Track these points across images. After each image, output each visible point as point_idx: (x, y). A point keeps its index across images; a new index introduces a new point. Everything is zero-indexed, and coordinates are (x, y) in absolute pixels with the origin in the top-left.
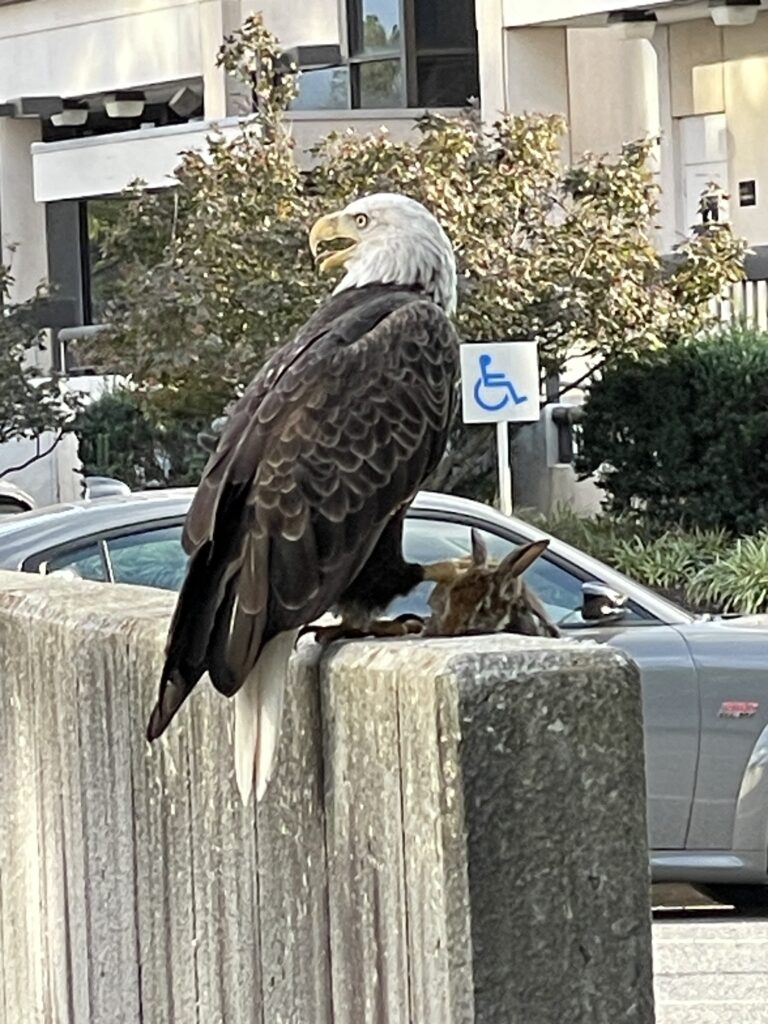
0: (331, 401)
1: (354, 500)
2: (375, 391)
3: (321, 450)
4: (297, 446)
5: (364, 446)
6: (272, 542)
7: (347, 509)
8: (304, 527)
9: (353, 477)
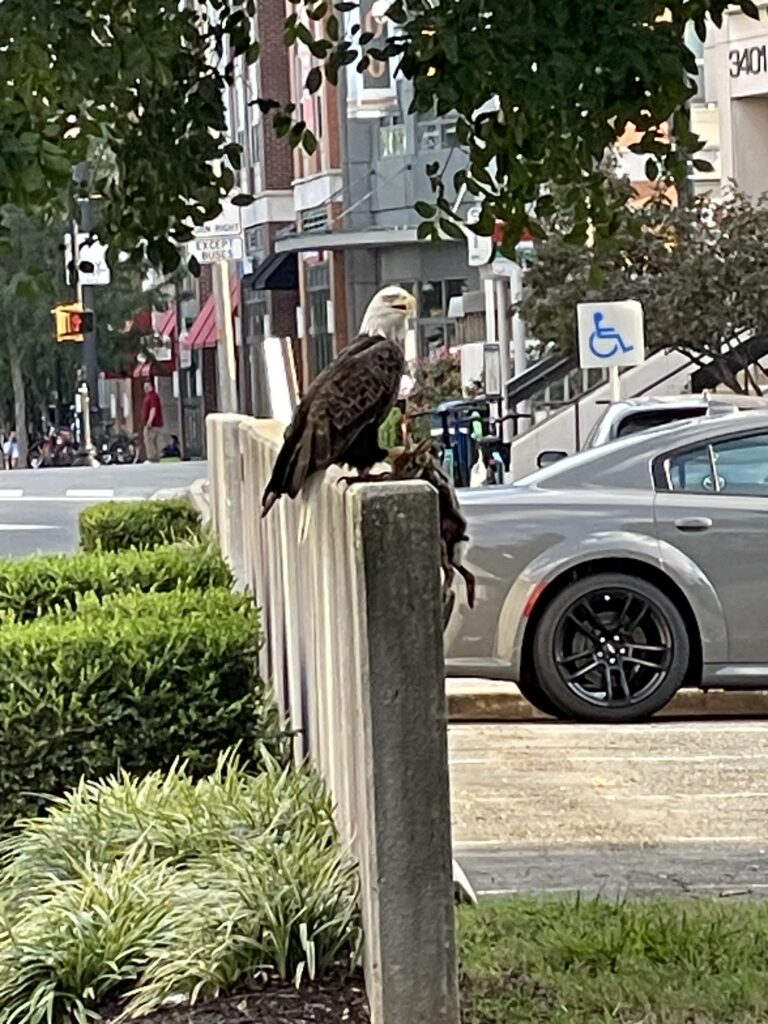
0: (343, 378)
1: (348, 419)
2: (363, 375)
3: (338, 398)
4: (328, 395)
5: (354, 397)
6: (314, 435)
7: (344, 423)
8: (327, 429)
9: (348, 409)
